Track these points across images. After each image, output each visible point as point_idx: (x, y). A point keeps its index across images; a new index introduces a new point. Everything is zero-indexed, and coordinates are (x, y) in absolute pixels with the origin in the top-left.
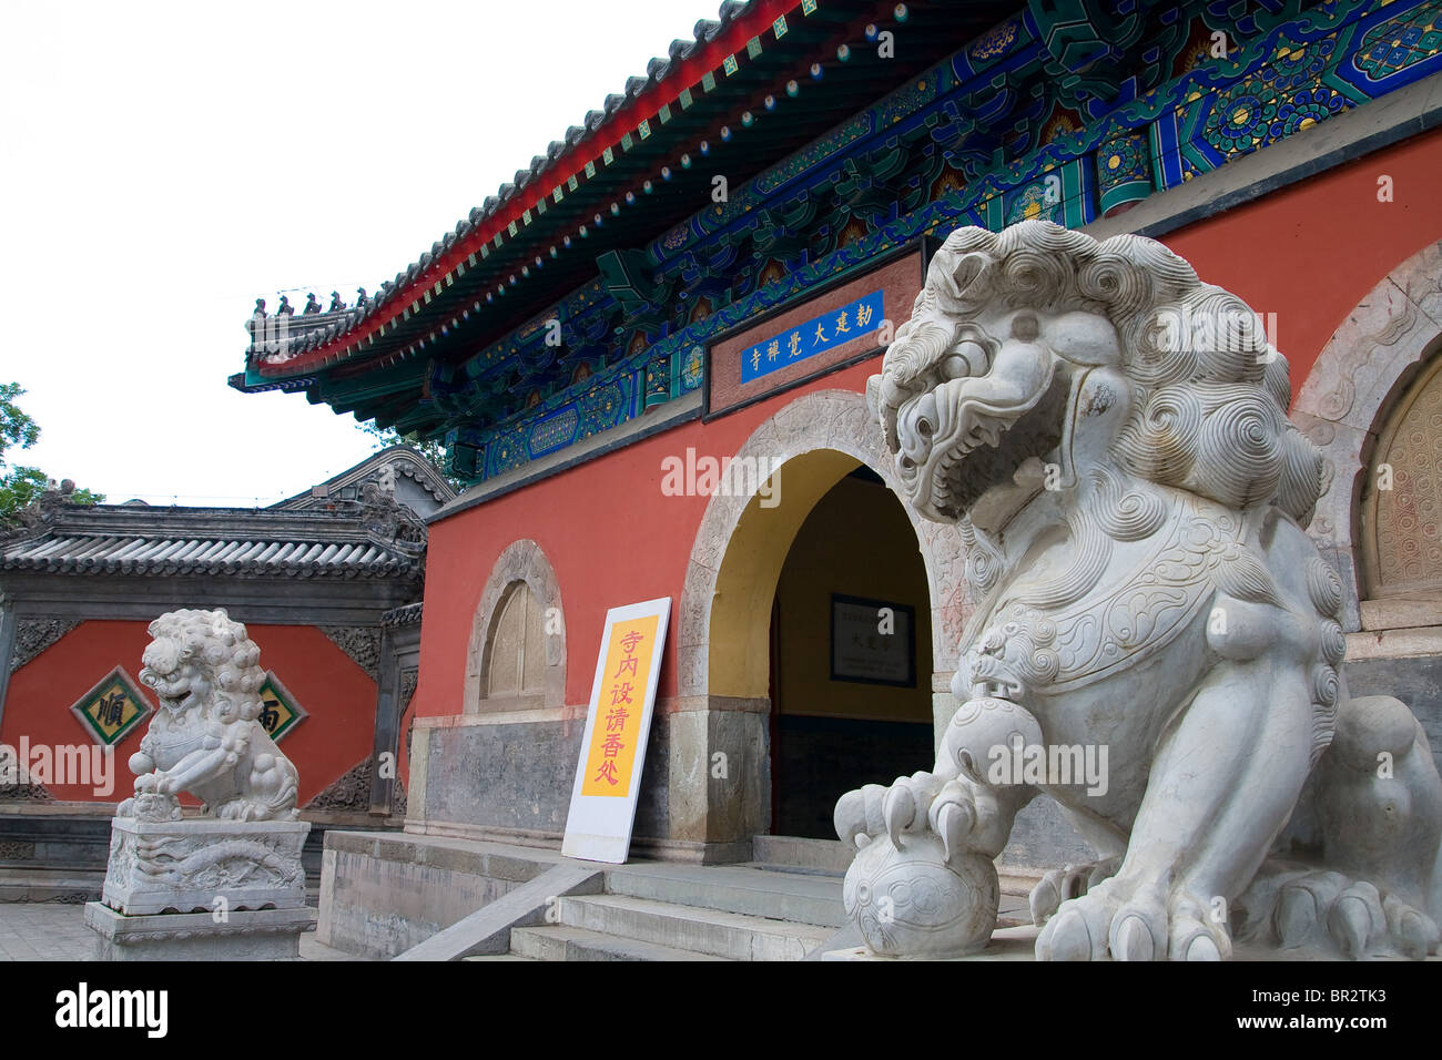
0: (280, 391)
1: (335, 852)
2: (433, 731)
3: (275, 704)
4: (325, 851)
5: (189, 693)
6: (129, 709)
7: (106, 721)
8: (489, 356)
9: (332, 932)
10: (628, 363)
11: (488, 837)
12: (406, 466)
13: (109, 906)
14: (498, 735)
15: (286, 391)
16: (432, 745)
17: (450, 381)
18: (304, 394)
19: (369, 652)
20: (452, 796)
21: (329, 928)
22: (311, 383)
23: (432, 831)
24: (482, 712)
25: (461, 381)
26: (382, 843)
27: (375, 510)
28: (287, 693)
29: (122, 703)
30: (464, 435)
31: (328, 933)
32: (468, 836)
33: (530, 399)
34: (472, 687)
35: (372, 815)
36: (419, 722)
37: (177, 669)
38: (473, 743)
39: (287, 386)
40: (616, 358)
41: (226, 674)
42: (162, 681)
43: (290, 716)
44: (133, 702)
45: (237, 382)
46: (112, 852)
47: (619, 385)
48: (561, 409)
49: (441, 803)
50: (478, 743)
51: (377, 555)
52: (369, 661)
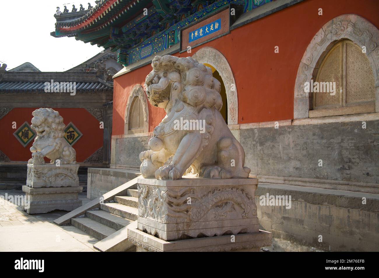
0: (67, 37)
1: (91, 174)
2: (117, 139)
3: (73, 132)
4: (88, 174)
5: (44, 131)
6: (30, 134)
7: (24, 138)
8: (128, 26)
9: (91, 195)
10: (165, 32)
11: (131, 169)
12: (112, 55)
13: (28, 186)
14: (133, 140)
15: (69, 37)
16: (116, 143)
17: (118, 33)
18: (74, 37)
19: (100, 116)
20: (122, 157)
21: (90, 195)
22: (76, 34)
23: (117, 167)
24: (128, 134)
25: (121, 34)
26: (102, 171)
27: (100, 71)
28: (76, 129)
29: (28, 132)
30: (122, 51)
31: (90, 196)
32: (126, 169)
33: (141, 39)
34: (126, 127)
35: (103, 164)
36: (113, 137)
37: (41, 125)
38: (127, 142)
39: (69, 35)
40: (162, 29)
41: (54, 126)
42: (37, 128)
43: (78, 135)
44: (31, 132)
45: (53, 34)
46: (28, 173)
47: (162, 38)
48: (148, 44)
49: (119, 159)
50: (128, 143)
51: (101, 86)
52: (101, 119)
